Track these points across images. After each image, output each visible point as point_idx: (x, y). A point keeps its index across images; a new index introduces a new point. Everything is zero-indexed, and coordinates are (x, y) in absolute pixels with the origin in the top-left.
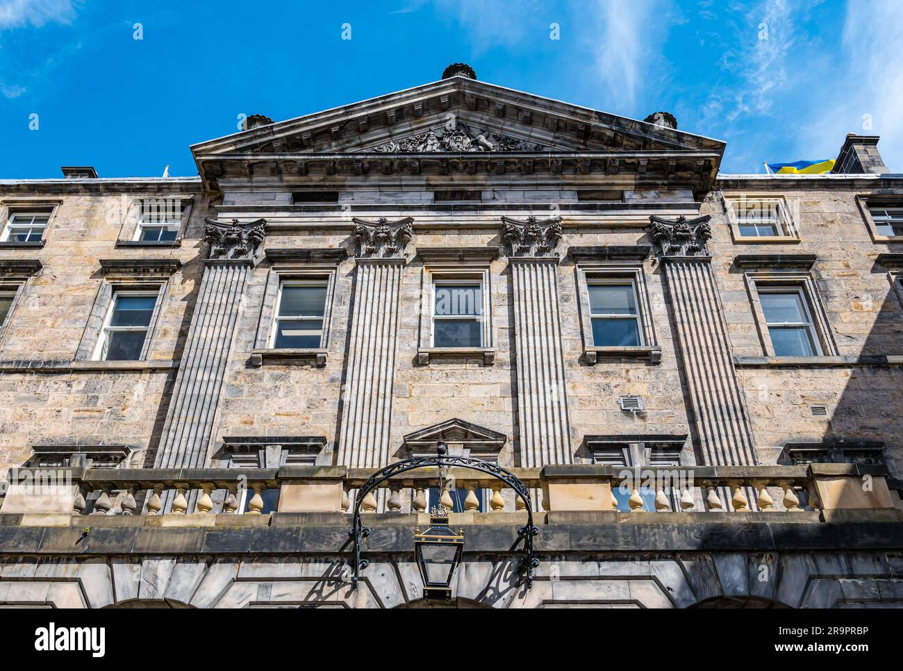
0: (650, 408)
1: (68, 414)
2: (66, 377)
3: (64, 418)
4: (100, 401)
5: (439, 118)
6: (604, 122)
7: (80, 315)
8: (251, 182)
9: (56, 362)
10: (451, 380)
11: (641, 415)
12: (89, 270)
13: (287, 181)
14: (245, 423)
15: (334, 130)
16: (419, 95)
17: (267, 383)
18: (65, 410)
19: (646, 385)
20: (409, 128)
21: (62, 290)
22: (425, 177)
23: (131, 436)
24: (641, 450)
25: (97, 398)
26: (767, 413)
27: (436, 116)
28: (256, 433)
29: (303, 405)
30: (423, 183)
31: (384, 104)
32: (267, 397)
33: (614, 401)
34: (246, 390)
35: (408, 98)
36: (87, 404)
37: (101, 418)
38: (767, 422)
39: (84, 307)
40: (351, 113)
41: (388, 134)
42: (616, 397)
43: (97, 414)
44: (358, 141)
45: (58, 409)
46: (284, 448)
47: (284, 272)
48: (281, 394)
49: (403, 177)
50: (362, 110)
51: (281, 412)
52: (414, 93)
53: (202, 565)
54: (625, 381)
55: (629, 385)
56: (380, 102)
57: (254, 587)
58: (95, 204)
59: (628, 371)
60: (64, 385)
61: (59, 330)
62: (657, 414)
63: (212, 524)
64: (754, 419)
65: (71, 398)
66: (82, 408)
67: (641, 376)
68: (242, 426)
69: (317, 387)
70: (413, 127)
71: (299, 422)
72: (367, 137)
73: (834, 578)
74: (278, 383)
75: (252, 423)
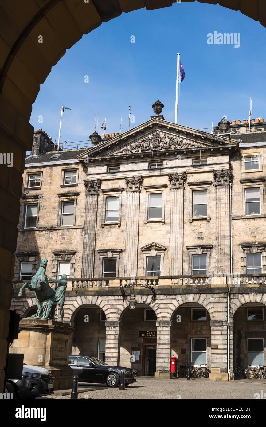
0: (205, 236)
1: (59, 242)
2: (56, 232)
3: (58, 243)
4: (66, 238)
5: (150, 131)
6: (201, 133)
7: (55, 212)
8: (94, 164)
9: (53, 228)
10: (153, 229)
11: (202, 238)
12: (55, 196)
13: (105, 163)
14: (102, 245)
15: (117, 143)
16: (142, 127)
17: (106, 233)
18: (58, 241)
19: (205, 229)
20: (140, 137)
21: (49, 204)
22: (145, 159)
23: (75, 248)
24: (200, 249)
25: (65, 237)
26: (239, 234)
27: (149, 131)
28: (105, 247)
29: (115, 239)
30: (145, 160)
31: (131, 132)
32: (106, 237)
33: (196, 234)
34: (101, 235)
35: (139, 128)
36: (62, 239)
37: (67, 243)
38: (238, 237)
39: (56, 209)
40: (121, 137)
41: (134, 140)
42: (196, 233)
43: (65, 242)
44: (125, 144)
45: (56, 241)
46: (112, 252)
47: (107, 196)
48: (110, 236)
49: (139, 159)
50: (125, 135)
51: (111, 241)
52: (141, 126)
53: (97, 297)
54: (199, 228)
55: (200, 229)
56: (130, 131)
57: (106, 301)
58: (51, 172)
59: (200, 224)
60: (56, 234)
61: (51, 217)
62: (207, 238)
63: (98, 289)
64: (235, 237)
65: (59, 238)
66: (62, 241)
67: (204, 226)
68: (101, 246)
69: (118, 233)
70: (142, 136)
71: (115, 244)
72: (128, 142)
73: (210, 298)
74: (109, 233)
75: (103, 245)
